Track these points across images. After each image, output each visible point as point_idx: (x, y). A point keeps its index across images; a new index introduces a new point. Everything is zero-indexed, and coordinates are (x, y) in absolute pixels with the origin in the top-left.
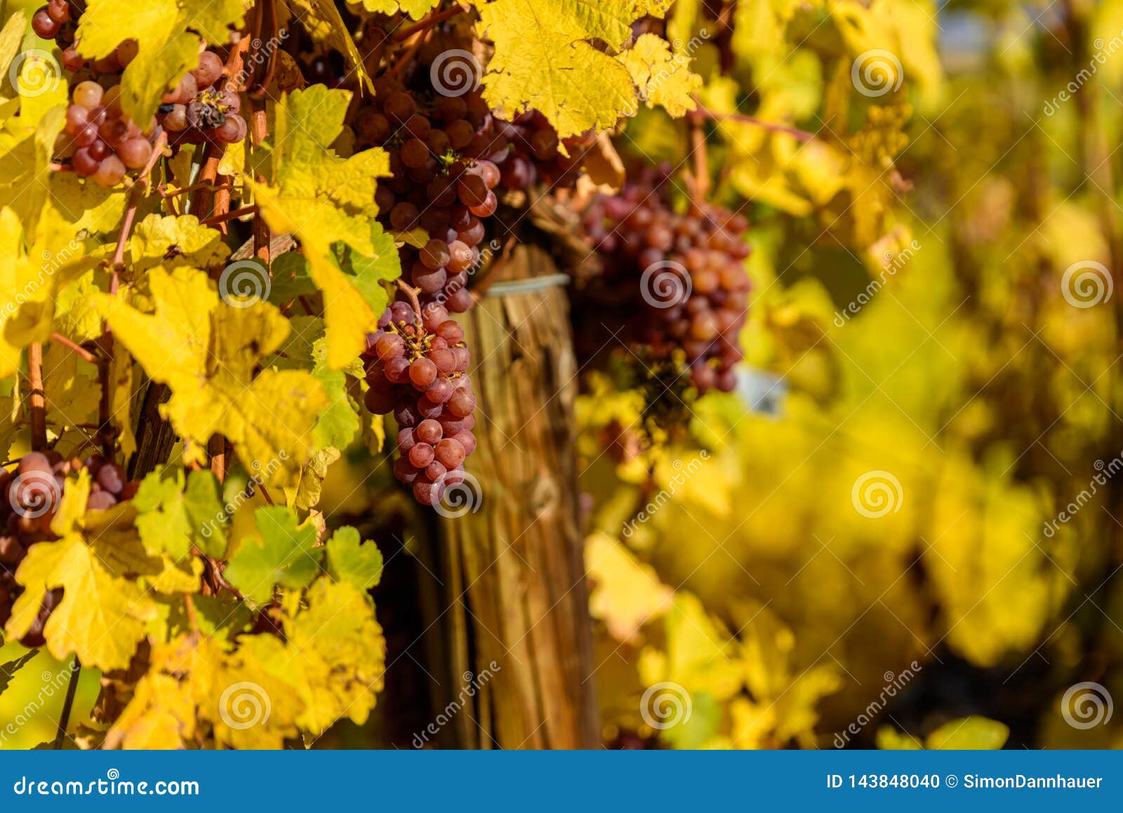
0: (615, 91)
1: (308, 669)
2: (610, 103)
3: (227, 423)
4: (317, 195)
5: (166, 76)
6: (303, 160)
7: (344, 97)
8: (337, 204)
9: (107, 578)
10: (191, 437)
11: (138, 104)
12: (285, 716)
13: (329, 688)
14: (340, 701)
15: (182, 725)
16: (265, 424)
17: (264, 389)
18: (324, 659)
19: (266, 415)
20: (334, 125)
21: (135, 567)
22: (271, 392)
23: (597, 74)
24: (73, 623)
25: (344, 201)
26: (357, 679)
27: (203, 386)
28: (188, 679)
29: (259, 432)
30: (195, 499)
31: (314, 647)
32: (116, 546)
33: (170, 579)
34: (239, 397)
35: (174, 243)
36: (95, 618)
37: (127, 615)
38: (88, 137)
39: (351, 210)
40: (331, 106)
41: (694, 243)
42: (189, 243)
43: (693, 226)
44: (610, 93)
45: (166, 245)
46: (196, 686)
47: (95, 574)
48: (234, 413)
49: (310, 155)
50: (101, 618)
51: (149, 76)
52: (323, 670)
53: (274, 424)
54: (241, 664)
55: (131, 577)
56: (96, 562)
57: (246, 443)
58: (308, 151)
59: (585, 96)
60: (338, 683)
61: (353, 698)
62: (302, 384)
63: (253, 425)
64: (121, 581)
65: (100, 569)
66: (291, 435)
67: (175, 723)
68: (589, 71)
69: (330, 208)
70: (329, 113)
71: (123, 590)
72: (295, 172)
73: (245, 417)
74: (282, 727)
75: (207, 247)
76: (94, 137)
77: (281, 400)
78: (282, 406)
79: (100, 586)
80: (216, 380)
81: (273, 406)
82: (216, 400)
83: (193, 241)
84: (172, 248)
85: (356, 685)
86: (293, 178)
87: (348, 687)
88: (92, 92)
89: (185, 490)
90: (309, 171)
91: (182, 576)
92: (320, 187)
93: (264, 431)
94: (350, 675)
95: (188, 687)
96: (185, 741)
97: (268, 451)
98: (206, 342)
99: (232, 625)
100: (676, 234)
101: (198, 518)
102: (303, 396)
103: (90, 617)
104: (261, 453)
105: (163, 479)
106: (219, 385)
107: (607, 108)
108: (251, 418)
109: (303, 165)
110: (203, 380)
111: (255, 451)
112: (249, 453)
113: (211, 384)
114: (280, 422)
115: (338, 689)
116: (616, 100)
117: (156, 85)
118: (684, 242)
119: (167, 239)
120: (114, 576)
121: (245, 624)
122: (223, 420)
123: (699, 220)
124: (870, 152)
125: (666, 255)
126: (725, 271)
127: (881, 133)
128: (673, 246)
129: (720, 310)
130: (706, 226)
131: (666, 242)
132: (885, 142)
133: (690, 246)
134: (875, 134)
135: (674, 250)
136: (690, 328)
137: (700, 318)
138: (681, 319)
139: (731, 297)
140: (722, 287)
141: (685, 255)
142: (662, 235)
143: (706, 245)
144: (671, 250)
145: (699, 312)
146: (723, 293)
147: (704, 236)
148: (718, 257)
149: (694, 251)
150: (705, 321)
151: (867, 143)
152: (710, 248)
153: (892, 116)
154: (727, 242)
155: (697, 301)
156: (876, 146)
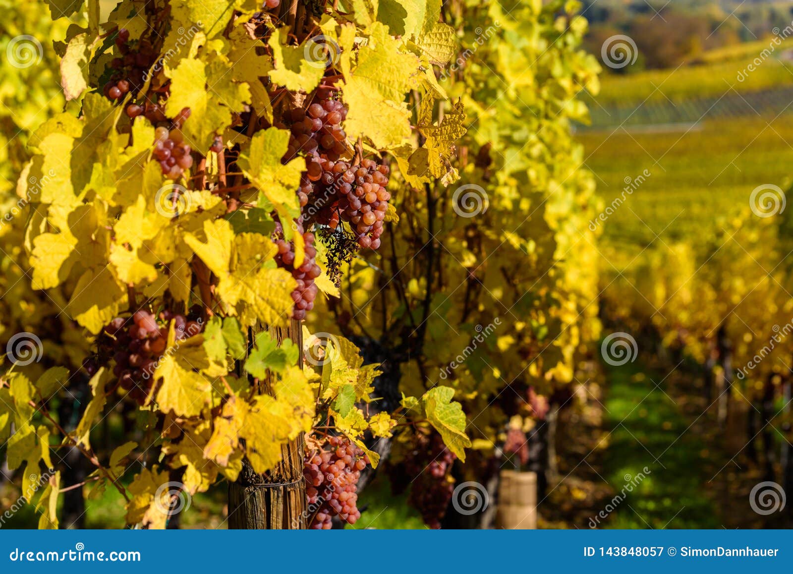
0: (401, 127)
1: (285, 409)
2: (399, 132)
3: (245, 295)
4: (274, 181)
5: (213, 127)
6: (268, 164)
7: (286, 133)
8: (283, 185)
9: (183, 372)
10: (229, 303)
11: (198, 140)
12: (282, 434)
13: (295, 418)
14: (300, 423)
15: (232, 443)
16: (266, 295)
17: (263, 278)
18: (290, 404)
19: (265, 291)
20: (283, 149)
21: (197, 366)
22: (267, 279)
23: (392, 119)
24: (169, 395)
25: (286, 183)
26: (305, 412)
27: (228, 277)
28: (232, 419)
29: (263, 299)
30: (228, 331)
31: (285, 398)
32: (185, 355)
33: (214, 370)
34: (250, 282)
35: (199, 204)
36: (180, 391)
37: (197, 389)
38: (166, 156)
39: (289, 187)
40: (281, 137)
41: (366, 179)
42: (207, 204)
43: (364, 171)
44: (399, 127)
45: (196, 206)
46: (237, 422)
47: (177, 369)
48: (249, 290)
49: (271, 162)
50: (183, 391)
51: (201, 126)
52: (291, 410)
53: (270, 294)
54: (258, 410)
55: (196, 370)
56: (176, 364)
57: (256, 304)
58: (270, 160)
59: (388, 129)
60: (298, 415)
61: (305, 422)
62: (282, 275)
63: (259, 295)
64: (191, 373)
65: (180, 368)
66: (281, 301)
67: (229, 441)
68: (389, 116)
69: (280, 186)
70: (280, 142)
71: (193, 377)
72: (264, 171)
73: (254, 291)
74: (281, 440)
75: (216, 206)
76: (169, 156)
77: (272, 283)
78: (273, 286)
79: (180, 375)
80: (235, 273)
81: (268, 286)
82: (236, 283)
83: (209, 203)
84: (199, 207)
85: (304, 415)
86: (263, 173)
87: (302, 417)
88: (164, 132)
89: (222, 327)
90: (270, 170)
91: (219, 368)
92: (275, 177)
93: (266, 299)
94: (301, 411)
95: (232, 422)
96: (234, 449)
97: (269, 308)
98: (229, 254)
99: (240, 390)
100: (356, 175)
101: (230, 341)
102: (283, 281)
103: (177, 391)
104: (265, 309)
105: (214, 323)
106: (238, 276)
107: (397, 135)
108: (258, 292)
109: (268, 167)
110: (228, 274)
111: (262, 308)
112: (259, 309)
113: (232, 275)
114: (273, 294)
115: (298, 417)
116: (402, 131)
117: (207, 131)
118: (361, 179)
119: (197, 203)
120: (187, 370)
121: (246, 389)
122: (243, 294)
123: (368, 169)
124: (447, 136)
125: (353, 186)
126: (380, 193)
127: (451, 127)
128: (355, 181)
129: (375, 211)
130: (371, 172)
131: (352, 179)
132: (455, 132)
133: (365, 182)
134: (449, 128)
135: (356, 183)
136: (362, 219)
137: (367, 215)
138: (358, 215)
139: (382, 205)
140: (378, 200)
141: (362, 186)
142: (350, 176)
143: (372, 180)
144: (354, 183)
145: (367, 212)
146: (378, 203)
147: (371, 176)
148: (377, 186)
149: (367, 184)
150: (370, 216)
151: (444, 132)
152: (374, 182)
153: (457, 119)
154: (381, 179)
155: (366, 207)
156: (450, 133)
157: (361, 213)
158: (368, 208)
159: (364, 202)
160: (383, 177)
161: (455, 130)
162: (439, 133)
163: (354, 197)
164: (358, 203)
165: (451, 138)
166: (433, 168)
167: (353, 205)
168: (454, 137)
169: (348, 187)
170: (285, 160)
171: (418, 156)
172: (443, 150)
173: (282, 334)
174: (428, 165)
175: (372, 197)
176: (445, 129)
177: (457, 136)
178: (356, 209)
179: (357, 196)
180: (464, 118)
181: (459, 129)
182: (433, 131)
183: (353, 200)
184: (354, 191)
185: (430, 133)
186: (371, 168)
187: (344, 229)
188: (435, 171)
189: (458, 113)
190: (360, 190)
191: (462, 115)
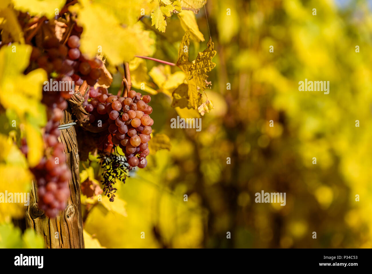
20: (24, 62)
41: (131, 107)
43: (130, 101)
100: (123, 104)
118: (127, 107)
123: (133, 99)
124: (200, 70)
125: (120, 113)
126: (143, 119)
127: (203, 63)
128: (122, 109)
129: (141, 135)
130: (136, 101)
131: (119, 107)
132: (206, 66)
133: (130, 109)
134: (201, 63)
135: (123, 110)
136: (129, 142)
137: (133, 138)
138: (126, 138)
139: (146, 129)
140: (142, 125)
141: (127, 113)
142: (118, 105)
143: (136, 108)
144: (121, 111)
145: (133, 135)
146: (142, 128)
147: (135, 105)
148: (141, 113)
149: (132, 111)
150: (135, 139)
151: (198, 67)
152: (138, 110)
153: (208, 56)
154: (144, 107)
155: (132, 131)
156: (202, 68)
157: (128, 136)
158: (134, 132)
159: (130, 127)
160: (147, 106)
161: (207, 65)
162: (194, 68)
163: (120, 122)
164: (125, 128)
165: (203, 72)
166: (192, 100)
167: (121, 129)
168: (206, 70)
169: (116, 114)
170: (26, 72)
171: (180, 91)
172: (200, 83)
173: (64, 241)
174: (188, 98)
175: (136, 123)
176: (199, 64)
177: (208, 69)
178: (123, 133)
179: (123, 121)
180: (214, 55)
181: (209, 64)
182: (189, 66)
183: (120, 125)
184: (121, 117)
185: (187, 69)
186: (136, 97)
187: (117, 152)
188: (194, 103)
189: (209, 51)
190: (126, 116)
191: (213, 52)
